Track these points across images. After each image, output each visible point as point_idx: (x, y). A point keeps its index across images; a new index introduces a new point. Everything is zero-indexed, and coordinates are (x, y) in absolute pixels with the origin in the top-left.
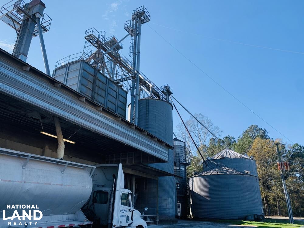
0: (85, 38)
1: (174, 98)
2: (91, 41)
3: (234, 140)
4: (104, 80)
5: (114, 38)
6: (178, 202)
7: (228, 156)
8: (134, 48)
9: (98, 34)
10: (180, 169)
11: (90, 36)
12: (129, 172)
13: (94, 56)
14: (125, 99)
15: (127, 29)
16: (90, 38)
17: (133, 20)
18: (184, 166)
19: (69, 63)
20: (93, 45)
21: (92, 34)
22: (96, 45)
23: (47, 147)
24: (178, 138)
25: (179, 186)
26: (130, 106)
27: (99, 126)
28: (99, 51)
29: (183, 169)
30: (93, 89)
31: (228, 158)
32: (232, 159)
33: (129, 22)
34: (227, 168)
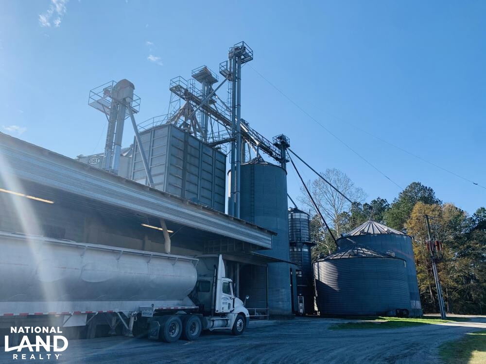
0: (171, 89)
1: (292, 152)
2: (179, 93)
3: (387, 203)
4: (196, 144)
5: (206, 68)
6: (300, 295)
7: (371, 231)
8: (233, 100)
9: (186, 83)
10: (301, 250)
11: (176, 87)
12: (231, 258)
13: (183, 112)
14: (223, 165)
15: (224, 73)
16: (176, 90)
17: (230, 60)
18: (307, 246)
19: (154, 128)
20: (181, 97)
21: (179, 85)
22: (184, 97)
23: (146, 238)
24: (299, 208)
25: (300, 273)
26: (230, 173)
27: (200, 223)
28: (188, 104)
29: (306, 250)
30: (184, 158)
31: (370, 234)
32: (376, 235)
33: (225, 63)
34: (364, 249)
